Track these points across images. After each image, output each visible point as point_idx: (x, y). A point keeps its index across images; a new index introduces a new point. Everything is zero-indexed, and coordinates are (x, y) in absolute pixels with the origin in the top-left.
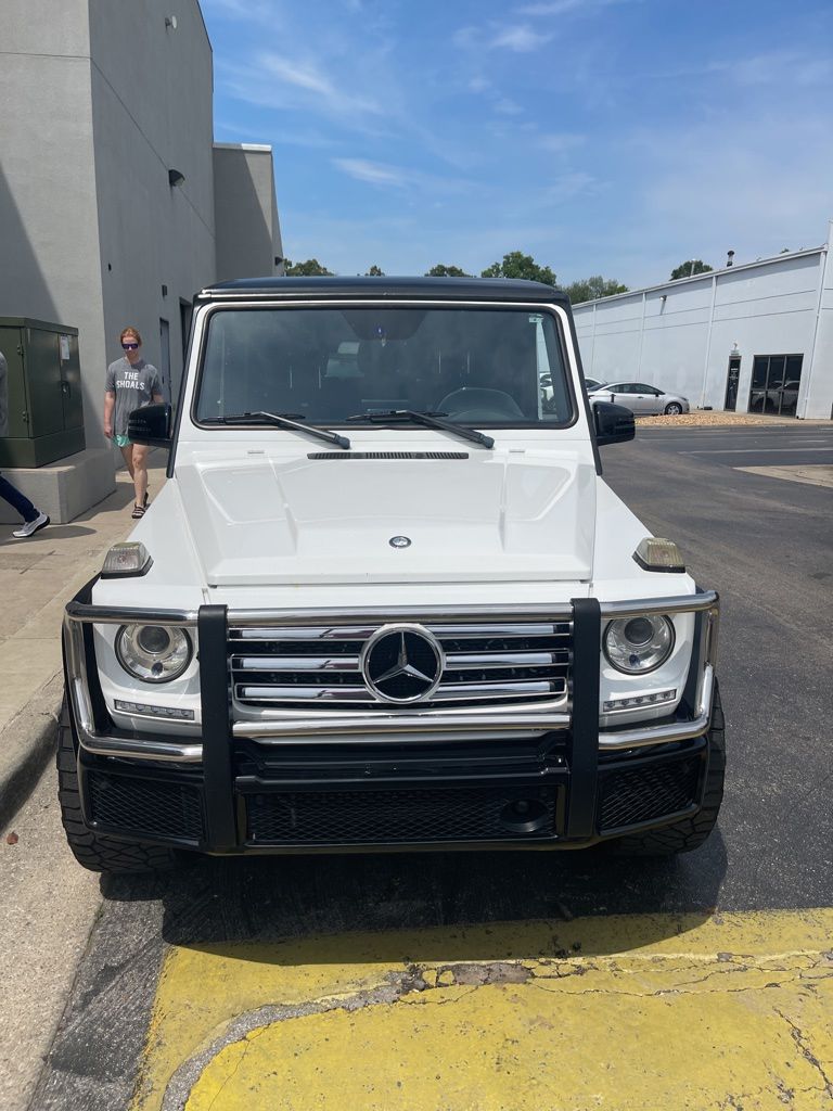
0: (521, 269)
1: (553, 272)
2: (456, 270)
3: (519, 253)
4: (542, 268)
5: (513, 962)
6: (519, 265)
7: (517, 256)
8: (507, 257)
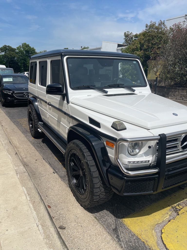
0: (27, 47)
1: (35, 48)
2: (9, 46)
3: (26, 43)
4: (32, 47)
5: (185, 200)
6: (26, 46)
7: (25, 44)
8: (22, 44)
